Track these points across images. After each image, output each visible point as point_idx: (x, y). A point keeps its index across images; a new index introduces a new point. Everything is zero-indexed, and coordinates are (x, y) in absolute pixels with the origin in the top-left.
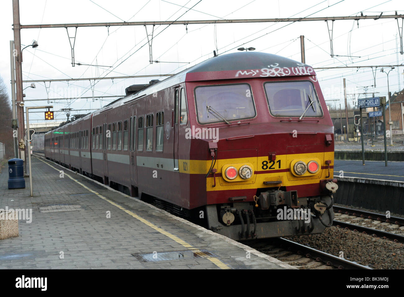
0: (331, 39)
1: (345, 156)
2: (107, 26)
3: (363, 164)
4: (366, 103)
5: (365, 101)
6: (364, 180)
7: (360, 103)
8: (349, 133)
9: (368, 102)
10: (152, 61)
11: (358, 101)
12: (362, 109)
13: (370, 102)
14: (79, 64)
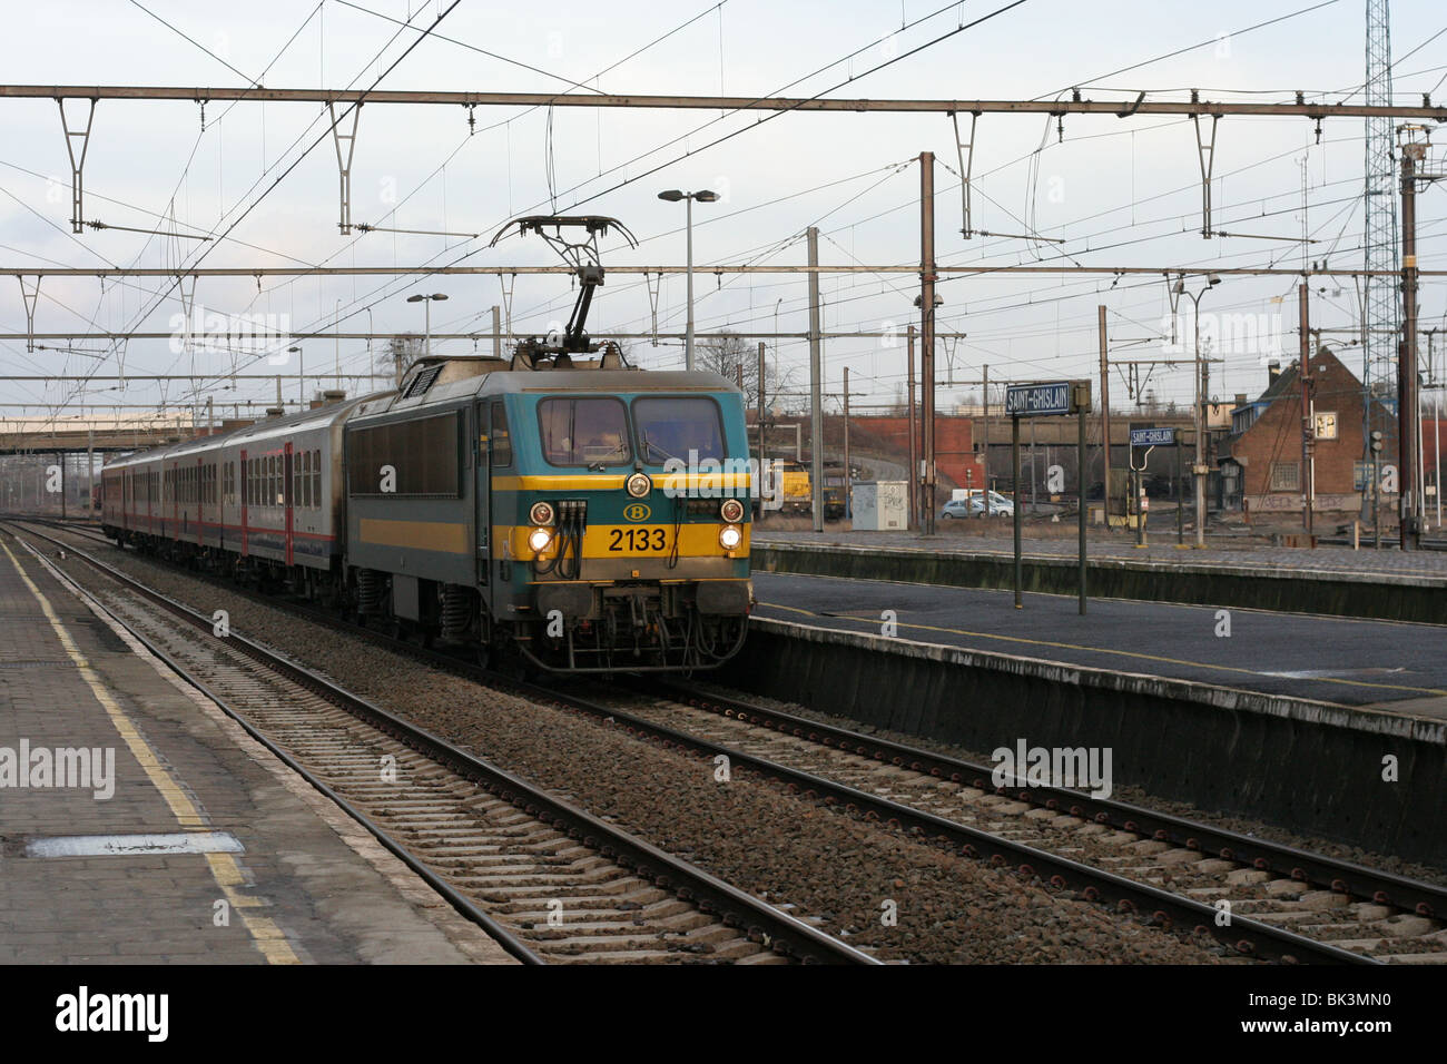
0: (966, 176)
1: (1036, 579)
2: (197, 100)
3: (1017, 602)
4: (1031, 400)
5: (1027, 392)
6: (968, 654)
7: (1013, 398)
8: (1110, 498)
9: (1037, 397)
10: (349, 226)
11: (1008, 392)
12: (1021, 420)
13: (1040, 398)
14: (98, 225)
